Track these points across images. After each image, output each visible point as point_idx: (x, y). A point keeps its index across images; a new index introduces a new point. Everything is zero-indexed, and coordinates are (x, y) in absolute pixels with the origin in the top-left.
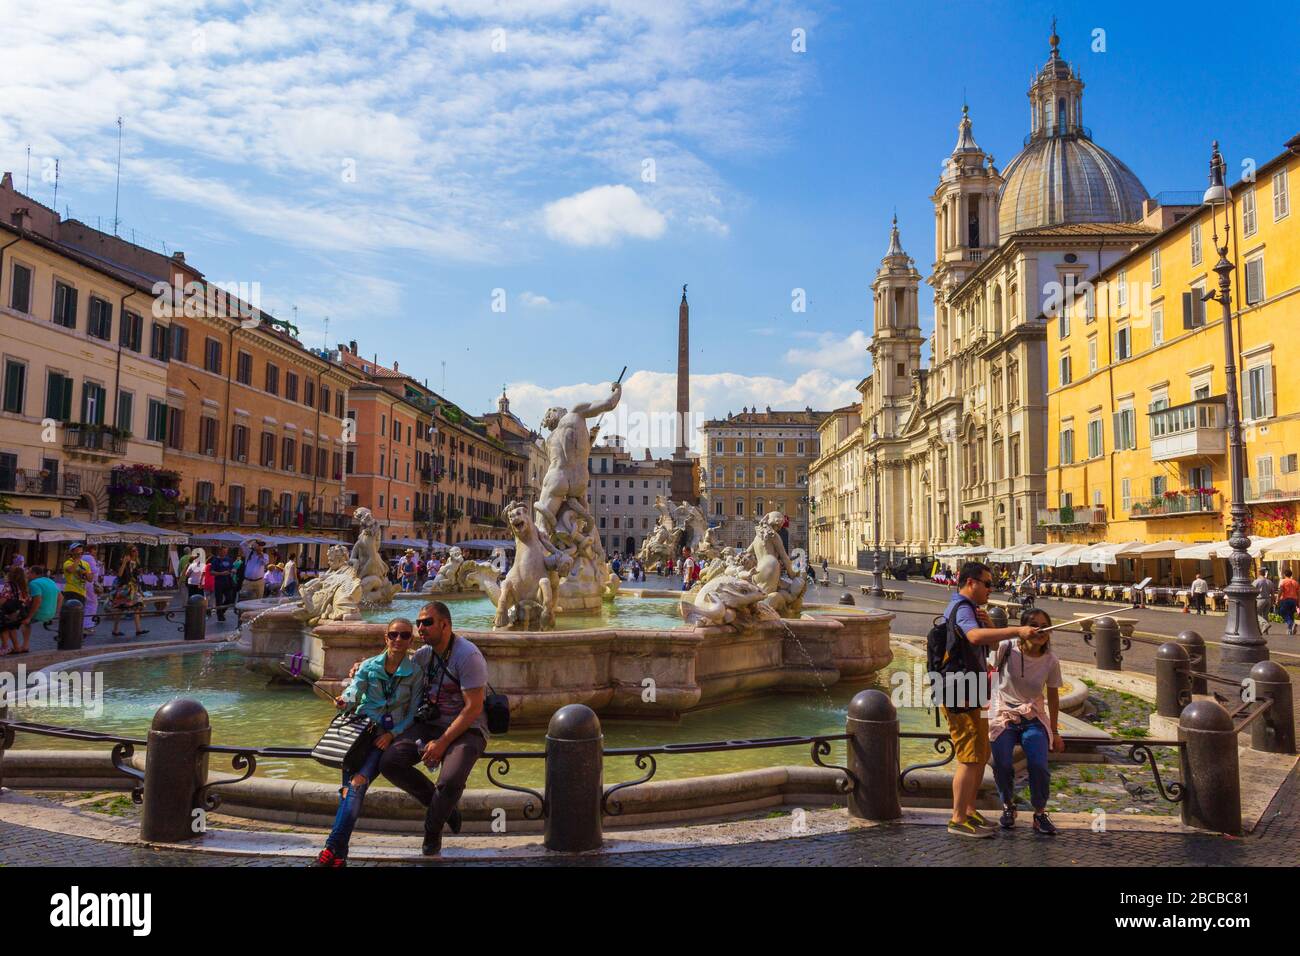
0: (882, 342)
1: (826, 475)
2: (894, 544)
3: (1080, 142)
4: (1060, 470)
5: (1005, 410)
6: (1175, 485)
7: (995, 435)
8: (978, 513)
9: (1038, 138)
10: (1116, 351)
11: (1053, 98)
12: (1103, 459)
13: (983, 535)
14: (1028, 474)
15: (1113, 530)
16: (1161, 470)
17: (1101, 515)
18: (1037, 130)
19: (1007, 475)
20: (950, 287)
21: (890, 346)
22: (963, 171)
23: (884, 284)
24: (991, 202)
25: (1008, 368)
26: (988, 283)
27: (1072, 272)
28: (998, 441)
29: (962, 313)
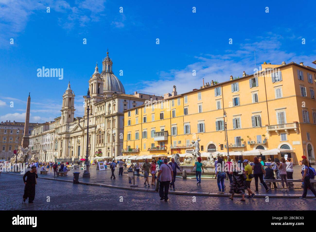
0: (65, 109)
1: (37, 140)
2: (66, 157)
3: (112, 74)
4: (127, 141)
5: (111, 129)
6: (156, 145)
7: (108, 134)
8: (101, 149)
9: (104, 72)
10: (143, 121)
11: (108, 65)
12: (139, 140)
13: (102, 154)
14: (117, 142)
15: (141, 153)
16: (154, 142)
17: (139, 150)
18: (104, 70)
19: (111, 141)
20: (94, 101)
21: (68, 110)
22: (97, 78)
23: (67, 96)
24: (102, 85)
25: (112, 120)
26: (107, 103)
27: (125, 103)
28: (108, 135)
29: (98, 107)
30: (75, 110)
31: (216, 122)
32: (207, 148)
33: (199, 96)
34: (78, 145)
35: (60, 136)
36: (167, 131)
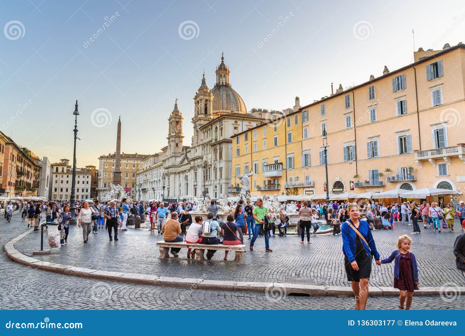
0: (172, 137)
1: (146, 175)
2: (174, 197)
5: (218, 160)
7: (215, 167)
8: (207, 188)
10: (253, 149)
14: (225, 178)
16: (266, 179)
19: (218, 178)
20: (200, 125)
21: (174, 138)
23: (172, 119)
25: (219, 149)
26: (213, 126)
27: (236, 126)
28: (215, 169)
29: (204, 133)
30: (183, 137)
31: (344, 148)
32: (332, 188)
33: (322, 111)
34: (186, 182)
35: (167, 170)
36: (281, 164)
